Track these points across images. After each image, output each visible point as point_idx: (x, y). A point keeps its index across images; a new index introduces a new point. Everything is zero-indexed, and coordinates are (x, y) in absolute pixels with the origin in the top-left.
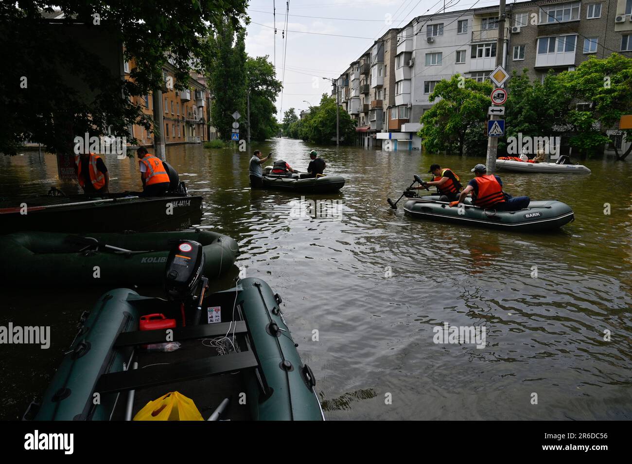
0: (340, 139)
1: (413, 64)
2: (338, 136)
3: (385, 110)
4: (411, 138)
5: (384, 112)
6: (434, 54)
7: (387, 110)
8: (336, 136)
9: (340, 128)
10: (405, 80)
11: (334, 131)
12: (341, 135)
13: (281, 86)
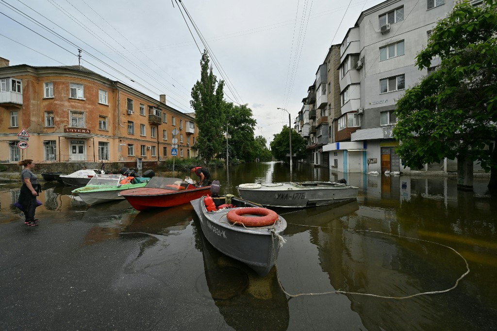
0: (293, 154)
1: (363, 64)
2: (291, 153)
3: (330, 124)
4: (365, 147)
5: (330, 127)
6: (391, 45)
7: (332, 123)
8: (289, 153)
9: (292, 146)
10: (353, 84)
11: (288, 149)
12: (293, 152)
13: (256, 122)
